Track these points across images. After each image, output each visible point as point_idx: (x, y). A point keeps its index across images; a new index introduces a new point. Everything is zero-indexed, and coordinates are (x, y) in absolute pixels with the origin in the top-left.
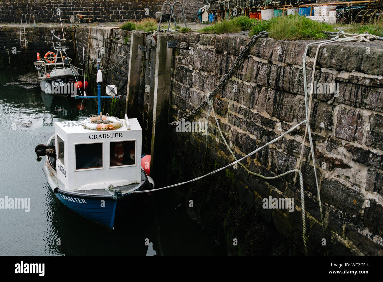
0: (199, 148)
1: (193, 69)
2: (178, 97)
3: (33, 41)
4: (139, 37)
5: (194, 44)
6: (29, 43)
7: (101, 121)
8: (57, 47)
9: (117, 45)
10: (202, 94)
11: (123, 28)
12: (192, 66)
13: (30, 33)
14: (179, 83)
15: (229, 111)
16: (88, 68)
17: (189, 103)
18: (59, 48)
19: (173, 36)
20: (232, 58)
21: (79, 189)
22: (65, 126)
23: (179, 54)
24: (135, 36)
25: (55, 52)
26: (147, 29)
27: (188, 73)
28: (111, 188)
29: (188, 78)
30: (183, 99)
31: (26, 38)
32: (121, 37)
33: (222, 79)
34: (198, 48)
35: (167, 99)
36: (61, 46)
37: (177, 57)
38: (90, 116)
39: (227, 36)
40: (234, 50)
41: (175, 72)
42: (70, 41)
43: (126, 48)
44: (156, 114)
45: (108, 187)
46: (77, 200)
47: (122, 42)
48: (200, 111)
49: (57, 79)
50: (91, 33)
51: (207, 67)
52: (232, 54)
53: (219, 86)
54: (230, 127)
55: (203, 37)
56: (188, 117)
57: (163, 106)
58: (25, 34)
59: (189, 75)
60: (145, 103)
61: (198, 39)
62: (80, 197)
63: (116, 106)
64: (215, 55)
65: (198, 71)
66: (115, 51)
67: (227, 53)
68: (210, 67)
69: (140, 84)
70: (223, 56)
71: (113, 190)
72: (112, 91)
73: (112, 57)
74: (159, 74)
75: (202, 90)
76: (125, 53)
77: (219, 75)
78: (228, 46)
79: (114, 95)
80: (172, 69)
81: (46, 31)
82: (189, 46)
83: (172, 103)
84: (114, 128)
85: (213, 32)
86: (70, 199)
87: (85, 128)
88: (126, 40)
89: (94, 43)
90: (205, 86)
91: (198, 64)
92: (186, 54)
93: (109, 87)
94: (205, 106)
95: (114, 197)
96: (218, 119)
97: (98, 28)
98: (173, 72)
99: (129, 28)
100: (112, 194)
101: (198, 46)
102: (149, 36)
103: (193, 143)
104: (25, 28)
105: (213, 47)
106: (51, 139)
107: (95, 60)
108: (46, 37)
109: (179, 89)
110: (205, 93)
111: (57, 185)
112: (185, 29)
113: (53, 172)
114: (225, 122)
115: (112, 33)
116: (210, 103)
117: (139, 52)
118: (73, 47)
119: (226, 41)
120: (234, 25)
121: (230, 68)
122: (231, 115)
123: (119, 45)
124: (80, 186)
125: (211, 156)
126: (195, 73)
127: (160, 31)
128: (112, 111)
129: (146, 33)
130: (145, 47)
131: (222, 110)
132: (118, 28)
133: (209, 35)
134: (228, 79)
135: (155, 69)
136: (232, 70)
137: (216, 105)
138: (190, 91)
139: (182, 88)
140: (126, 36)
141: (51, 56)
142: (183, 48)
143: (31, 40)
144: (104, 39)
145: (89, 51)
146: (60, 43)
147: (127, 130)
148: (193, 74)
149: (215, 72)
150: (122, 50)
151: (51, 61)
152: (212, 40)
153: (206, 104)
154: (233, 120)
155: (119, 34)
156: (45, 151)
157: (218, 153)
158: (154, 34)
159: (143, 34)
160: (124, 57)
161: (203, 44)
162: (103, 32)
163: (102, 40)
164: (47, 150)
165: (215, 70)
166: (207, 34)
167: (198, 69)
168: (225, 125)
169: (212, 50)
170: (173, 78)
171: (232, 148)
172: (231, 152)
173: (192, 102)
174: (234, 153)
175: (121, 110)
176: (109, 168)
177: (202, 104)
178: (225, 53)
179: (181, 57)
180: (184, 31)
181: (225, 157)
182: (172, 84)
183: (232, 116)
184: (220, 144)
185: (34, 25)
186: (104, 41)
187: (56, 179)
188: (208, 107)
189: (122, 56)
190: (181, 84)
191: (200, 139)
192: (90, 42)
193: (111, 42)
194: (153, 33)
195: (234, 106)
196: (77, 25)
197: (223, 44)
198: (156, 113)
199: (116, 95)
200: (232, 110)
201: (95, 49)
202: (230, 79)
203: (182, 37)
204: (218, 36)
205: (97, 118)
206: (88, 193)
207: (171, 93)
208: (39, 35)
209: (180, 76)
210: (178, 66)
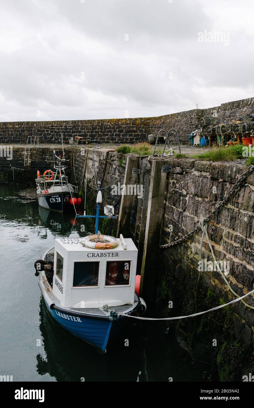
0: (191, 273)
1: (187, 194)
2: (171, 220)
3: (35, 160)
4: (134, 161)
5: (188, 170)
6: (32, 161)
7: (98, 240)
8: (57, 166)
9: (112, 167)
10: (195, 219)
11: (119, 151)
12: (186, 191)
13: (33, 153)
14: (172, 206)
15: (224, 238)
16: (83, 186)
17: (182, 227)
18: (59, 167)
19: (167, 162)
20: (228, 185)
21: (74, 307)
22: (65, 243)
23: (173, 179)
24: (130, 159)
25: (54, 170)
26: (142, 153)
27: (181, 197)
28: (106, 308)
29: (181, 202)
30: (175, 223)
31: (30, 157)
32: (117, 159)
33: (217, 206)
34: (192, 174)
35: (160, 221)
36: (61, 165)
37: (171, 181)
38: (88, 234)
39: (222, 164)
40: (230, 178)
41: (169, 195)
42: (68, 160)
43: (121, 169)
44: (148, 236)
45: (102, 307)
46: (73, 318)
47: (117, 163)
48: (193, 236)
49: (55, 195)
50: (87, 154)
51: (202, 193)
52: (227, 182)
53: (214, 213)
54: (225, 255)
55: (198, 164)
56: (181, 241)
57: (155, 228)
58: (29, 154)
59: (183, 199)
60: (137, 223)
61: (193, 165)
62: (76, 315)
63: (108, 224)
64: (210, 181)
65: (192, 196)
66: (110, 172)
67: (222, 180)
68: (204, 193)
69: (133, 205)
70: (218, 183)
71: (107, 310)
72: (110, 211)
73: (106, 177)
74: (153, 197)
75: (196, 215)
76: (119, 174)
77: (214, 202)
78: (223, 174)
79: (112, 215)
80: (165, 192)
81: (48, 151)
82: (183, 172)
83: (164, 225)
84: (111, 248)
85: (208, 159)
86: (65, 317)
87: (84, 246)
88: (121, 162)
89: (90, 163)
90: (199, 211)
91: (192, 190)
92: (180, 178)
93: (107, 208)
94: (198, 232)
95: (110, 317)
96: (212, 246)
97: (95, 150)
98: (167, 195)
99: (124, 151)
100: (108, 314)
101: (193, 172)
102: (144, 160)
103: (185, 268)
104: (30, 149)
105: (208, 174)
106: (46, 254)
107: (90, 179)
108: (47, 157)
109: (172, 212)
110: (199, 219)
111: (53, 301)
112: (180, 155)
113: (49, 288)
114: (219, 249)
115: (108, 155)
116: (204, 229)
117: (133, 174)
118: (70, 166)
119: (221, 169)
120: (230, 153)
121: (226, 195)
122: (226, 242)
123: (114, 166)
124: (75, 304)
125: (204, 284)
126: (189, 197)
127: (155, 156)
128: (104, 229)
129: (141, 156)
130: (139, 170)
131: (216, 237)
132: (114, 150)
133: (204, 162)
134: (223, 206)
135: (148, 191)
136: (228, 198)
137: (210, 231)
138: (184, 215)
139: (175, 211)
140: (121, 158)
141: (49, 173)
142: (178, 173)
143: (33, 159)
144: (100, 160)
145: (85, 171)
146: (60, 163)
147: (123, 250)
148: (187, 198)
149: (210, 198)
150: (117, 171)
151: (49, 179)
152: (207, 168)
153: (200, 229)
154: (229, 248)
155: (114, 156)
156: (44, 267)
157: (212, 281)
158: (149, 158)
159: (138, 158)
160: (118, 177)
161: (198, 170)
162: (99, 154)
163: (98, 161)
164: (45, 265)
165: (210, 196)
166: (202, 161)
167: (192, 194)
168: (220, 252)
169: (207, 176)
170: (166, 201)
171: (227, 278)
172: (226, 281)
173: (185, 226)
174: (229, 282)
175: (112, 229)
176: (104, 287)
177: (196, 229)
178: (221, 180)
179: (175, 181)
180: (179, 156)
181: (220, 286)
182: (165, 207)
183: (227, 244)
184: (214, 272)
185: (38, 146)
186: (99, 162)
187: (52, 294)
188: (202, 232)
189: (117, 176)
190: (174, 207)
191: (192, 264)
192: (86, 162)
193: (106, 163)
194: (147, 157)
195: (229, 234)
196: (76, 146)
197: (218, 172)
198: (148, 234)
199: (113, 215)
200: (228, 238)
201: (91, 169)
202: (226, 206)
203: (176, 163)
204: (214, 163)
205: (95, 236)
206: (83, 311)
207: (164, 215)
208: (41, 155)
209: (174, 199)
210: (171, 190)
